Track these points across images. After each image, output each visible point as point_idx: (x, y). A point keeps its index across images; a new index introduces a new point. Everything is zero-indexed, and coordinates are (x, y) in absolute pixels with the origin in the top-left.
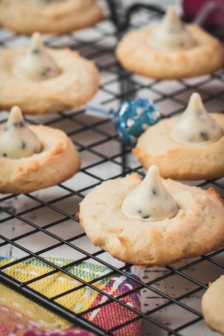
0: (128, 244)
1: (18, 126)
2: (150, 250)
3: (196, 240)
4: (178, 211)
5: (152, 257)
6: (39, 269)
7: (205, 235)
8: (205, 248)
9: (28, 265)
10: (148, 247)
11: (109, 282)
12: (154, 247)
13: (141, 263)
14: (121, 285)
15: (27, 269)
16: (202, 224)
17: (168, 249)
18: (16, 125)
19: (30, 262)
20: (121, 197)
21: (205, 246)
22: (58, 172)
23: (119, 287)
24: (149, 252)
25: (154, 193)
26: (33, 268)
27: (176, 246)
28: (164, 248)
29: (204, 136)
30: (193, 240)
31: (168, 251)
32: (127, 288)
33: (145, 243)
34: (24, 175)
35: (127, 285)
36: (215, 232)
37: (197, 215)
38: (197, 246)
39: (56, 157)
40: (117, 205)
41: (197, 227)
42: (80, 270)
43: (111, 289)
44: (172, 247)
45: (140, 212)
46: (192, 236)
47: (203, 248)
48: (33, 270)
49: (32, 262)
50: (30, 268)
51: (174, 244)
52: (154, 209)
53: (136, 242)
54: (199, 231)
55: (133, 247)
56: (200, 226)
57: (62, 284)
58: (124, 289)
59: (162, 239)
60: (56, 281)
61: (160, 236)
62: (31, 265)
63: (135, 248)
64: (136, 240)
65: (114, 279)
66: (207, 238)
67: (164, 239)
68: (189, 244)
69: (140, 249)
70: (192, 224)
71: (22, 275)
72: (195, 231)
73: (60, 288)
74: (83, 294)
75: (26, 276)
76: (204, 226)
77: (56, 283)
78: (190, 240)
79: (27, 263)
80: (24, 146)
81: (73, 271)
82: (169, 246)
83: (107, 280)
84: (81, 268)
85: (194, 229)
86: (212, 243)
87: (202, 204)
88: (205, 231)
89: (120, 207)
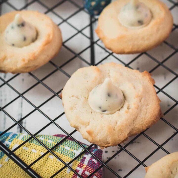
0: (93, 135)
1: (20, 26)
2: (107, 139)
3: (136, 126)
4: (124, 102)
5: (108, 142)
6: (38, 147)
7: (142, 121)
8: (142, 129)
9: (30, 143)
10: (106, 137)
11: (82, 159)
12: (109, 137)
13: (102, 146)
14: (90, 161)
15: (30, 147)
16: (140, 112)
17: (118, 137)
18: (19, 26)
19: (32, 141)
20: (88, 90)
21: (142, 128)
22: (48, 56)
23: (88, 162)
24: (107, 140)
25: (109, 95)
26: (34, 147)
27: (124, 134)
28: (116, 137)
29: (140, 23)
30: (135, 126)
31: (119, 138)
32: (93, 162)
33: (104, 135)
34: (26, 64)
35: (94, 160)
36: (148, 117)
37: (136, 108)
38: (137, 129)
39: (46, 47)
40: (85, 97)
41: (137, 116)
42: (64, 149)
43: (83, 165)
44: (121, 135)
45: (100, 108)
46: (133, 123)
47: (141, 129)
48: (34, 148)
49: (33, 141)
50: (32, 146)
51: (122, 133)
52: (109, 106)
53: (98, 134)
54: (138, 119)
55: (97, 137)
56: (139, 115)
57: (52, 161)
58: (91, 164)
59: (115, 131)
60: (49, 159)
61: (113, 130)
62: (32, 144)
63: (97, 138)
64: (98, 132)
65: (85, 156)
66: (144, 123)
67: (116, 131)
68: (132, 129)
69: (101, 138)
70: (134, 116)
71: (27, 153)
72: (136, 120)
73: (51, 165)
74: (66, 170)
75: (29, 153)
76: (141, 114)
77: (48, 160)
78: (133, 127)
79: (30, 142)
80: (25, 39)
81: (59, 149)
82: (119, 135)
83: (80, 158)
84: (64, 146)
85: (135, 119)
86: (147, 125)
87: (140, 96)
88: (142, 119)
89: (88, 99)
